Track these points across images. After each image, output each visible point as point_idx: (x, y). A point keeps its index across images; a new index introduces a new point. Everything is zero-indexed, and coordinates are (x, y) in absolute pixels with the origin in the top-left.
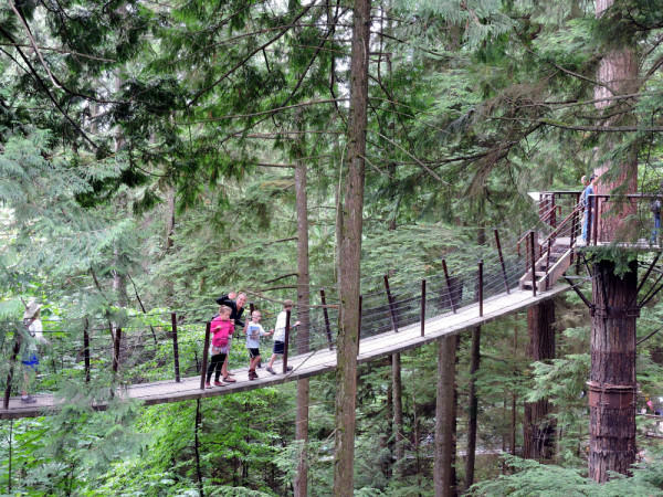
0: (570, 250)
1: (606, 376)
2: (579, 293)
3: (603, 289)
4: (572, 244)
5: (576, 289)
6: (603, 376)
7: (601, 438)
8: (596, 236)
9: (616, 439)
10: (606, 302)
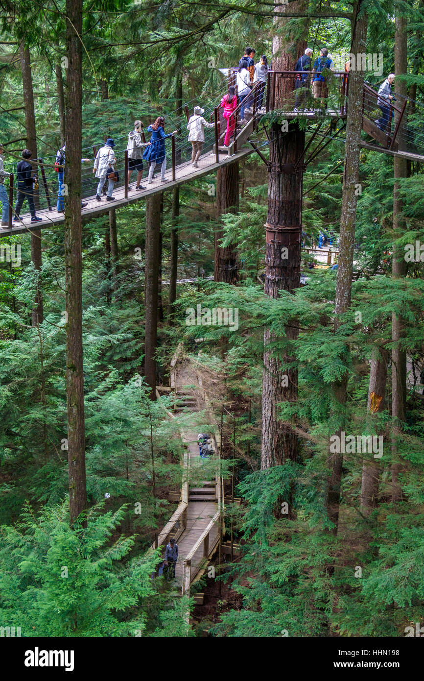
0: (253, 118)
1: (279, 220)
2: (259, 154)
3: (278, 150)
4: (254, 112)
5: (257, 151)
6: (277, 219)
7: (274, 267)
8: (273, 105)
9: (286, 268)
10: (280, 160)
